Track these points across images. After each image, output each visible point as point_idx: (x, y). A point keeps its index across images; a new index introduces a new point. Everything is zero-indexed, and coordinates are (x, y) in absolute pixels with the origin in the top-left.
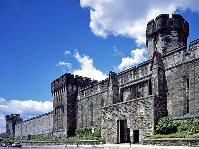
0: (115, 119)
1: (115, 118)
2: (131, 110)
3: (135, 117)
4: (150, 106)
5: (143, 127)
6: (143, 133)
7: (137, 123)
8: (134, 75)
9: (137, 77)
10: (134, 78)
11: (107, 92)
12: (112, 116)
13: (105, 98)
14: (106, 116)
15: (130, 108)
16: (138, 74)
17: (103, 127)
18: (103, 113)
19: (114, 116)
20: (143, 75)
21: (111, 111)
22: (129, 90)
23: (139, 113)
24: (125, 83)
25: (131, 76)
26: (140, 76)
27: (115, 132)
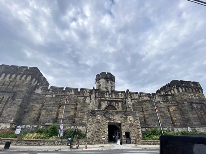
1: (107, 120)
3: (126, 122)
4: (137, 117)
5: (133, 130)
6: (134, 135)
8: (109, 94)
9: (111, 97)
10: (110, 96)
11: (83, 97)
12: (103, 118)
13: (80, 101)
14: (95, 117)
15: (121, 116)
16: (112, 95)
17: (90, 127)
18: (91, 114)
19: (105, 118)
20: (116, 97)
21: (102, 114)
22: (106, 102)
23: (129, 121)
24: (101, 97)
25: (107, 94)
26: (114, 97)
27: (106, 133)
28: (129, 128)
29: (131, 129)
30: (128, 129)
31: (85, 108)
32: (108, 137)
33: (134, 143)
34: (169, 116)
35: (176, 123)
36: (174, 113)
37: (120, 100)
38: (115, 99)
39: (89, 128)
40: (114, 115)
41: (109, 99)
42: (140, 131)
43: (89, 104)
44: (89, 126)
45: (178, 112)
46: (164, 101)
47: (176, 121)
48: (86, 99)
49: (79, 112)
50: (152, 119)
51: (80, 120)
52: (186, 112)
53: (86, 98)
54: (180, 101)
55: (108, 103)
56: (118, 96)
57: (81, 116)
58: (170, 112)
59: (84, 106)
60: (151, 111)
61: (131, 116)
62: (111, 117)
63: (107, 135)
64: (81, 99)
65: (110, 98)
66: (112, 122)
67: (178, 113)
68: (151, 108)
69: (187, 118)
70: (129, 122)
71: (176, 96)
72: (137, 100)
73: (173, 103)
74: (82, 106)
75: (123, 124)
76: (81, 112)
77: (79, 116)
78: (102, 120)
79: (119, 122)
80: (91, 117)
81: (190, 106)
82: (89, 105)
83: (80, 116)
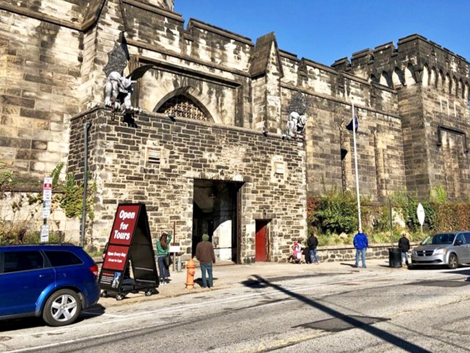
0: (188, 172)
1: (188, 169)
2: (250, 158)
3: (261, 180)
4: (299, 163)
5: (283, 212)
6: (284, 230)
7: (269, 200)
8: (183, 39)
9: (193, 53)
10: (184, 49)
11: (37, 23)
12: (173, 157)
13: (16, 44)
14: (137, 149)
15: (248, 153)
16: (196, 45)
17: (111, 196)
18: (113, 132)
19: (180, 160)
20: (213, 59)
21: (167, 137)
22: (168, 76)
23: (272, 173)
24: (143, 43)
25: (170, 36)
26: (204, 56)
27: (184, 223)
28: (271, 203)
29: (276, 206)
30: (268, 207)
31: (50, 91)
32: (190, 240)
33: (279, 259)
34: (374, 165)
35: (386, 189)
36: (388, 155)
37: (230, 77)
38: (212, 68)
39: (106, 202)
40: (221, 148)
41: (183, 64)
42: (302, 216)
43: (71, 73)
44: (104, 193)
45: (397, 153)
46: (370, 108)
47: (387, 182)
48: (52, 38)
49: (10, 107)
50: (327, 173)
51: (18, 157)
52: (422, 154)
53: (57, 31)
54: (413, 115)
55: (175, 83)
56: (223, 57)
57: (26, 136)
58: (376, 152)
59: (40, 80)
60: (329, 140)
61: (282, 157)
62: (206, 155)
63: (187, 233)
64: (23, 32)
65: (188, 61)
66: (209, 175)
67: (397, 157)
68: (330, 132)
69: (417, 176)
70: (273, 180)
71: (405, 98)
72: (291, 90)
73: (391, 121)
74: (27, 78)
75: (251, 186)
76: (23, 114)
77: (15, 135)
78: (167, 166)
79: (238, 178)
80: (116, 147)
81: (434, 138)
82: (73, 79)
83: (20, 133)
